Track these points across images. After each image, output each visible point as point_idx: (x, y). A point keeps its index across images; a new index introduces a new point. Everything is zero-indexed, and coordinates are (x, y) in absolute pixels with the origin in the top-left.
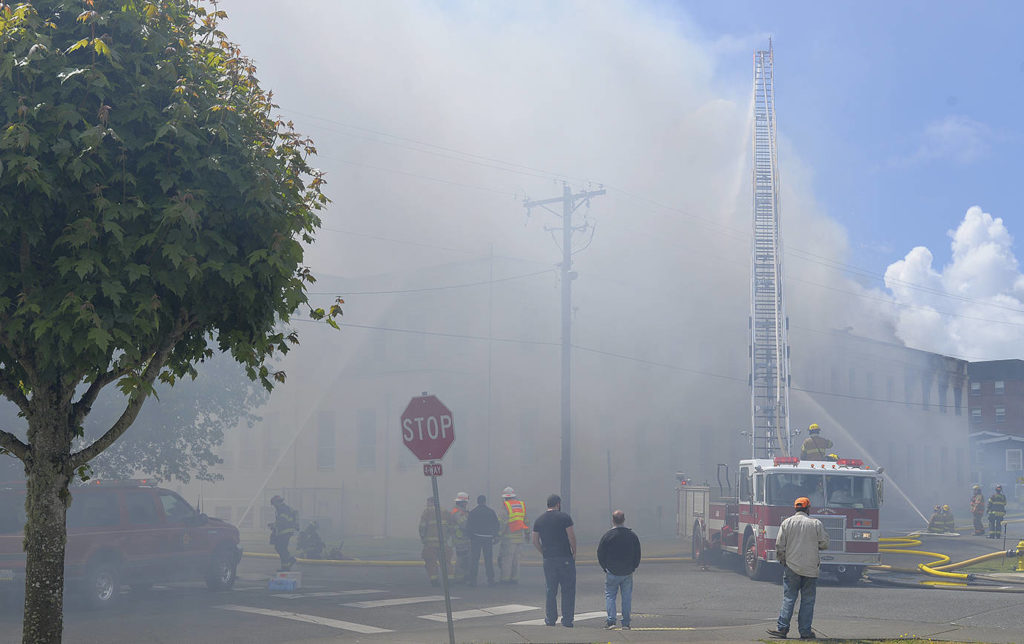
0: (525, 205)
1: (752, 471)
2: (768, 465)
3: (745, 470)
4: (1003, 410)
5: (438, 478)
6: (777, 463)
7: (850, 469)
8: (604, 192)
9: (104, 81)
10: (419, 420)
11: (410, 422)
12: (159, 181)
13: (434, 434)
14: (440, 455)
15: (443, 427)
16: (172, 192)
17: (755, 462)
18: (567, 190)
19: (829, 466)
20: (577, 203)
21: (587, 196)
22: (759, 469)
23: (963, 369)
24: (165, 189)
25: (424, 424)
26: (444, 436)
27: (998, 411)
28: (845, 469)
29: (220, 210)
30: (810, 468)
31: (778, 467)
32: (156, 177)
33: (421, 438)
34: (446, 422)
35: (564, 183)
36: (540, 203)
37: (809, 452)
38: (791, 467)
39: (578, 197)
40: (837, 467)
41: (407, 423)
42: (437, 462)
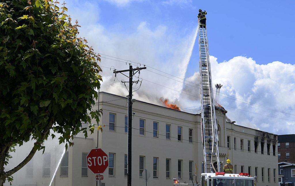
0: (114, 73)
1: (207, 178)
2: (213, 175)
3: (203, 177)
4: (289, 154)
5: (101, 180)
6: (217, 175)
7: (244, 177)
8: (145, 68)
9: (32, 32)
10: (94, 158)
11: (91, 159)
12: (51, 70)
13: (100, 163)
14: (102, 172)
15: (104, 161)
16: (55, 74)
17: (208, 174)
18: (131, 67)
19: (236, 175)
20: (135, 72)
21: (139, 69)
22: (210, 177)
23: (276, 138)
24: (54, 73)
25: (96, 159)
26: (104, 164)
27: (287, 154)
28: (242, 177)
29: (71, 81)
30: (229, 176)
31: (217, 176)
32: (50, 68)
33: (95, 165)
34: (105, 158)
35: (130, 64)
36: (120, 72)
37: (226, 170)
38: (222, 176)
39: (135, 69)
40: (239, 176)
41: (90, 159)
42: (101, 174)
